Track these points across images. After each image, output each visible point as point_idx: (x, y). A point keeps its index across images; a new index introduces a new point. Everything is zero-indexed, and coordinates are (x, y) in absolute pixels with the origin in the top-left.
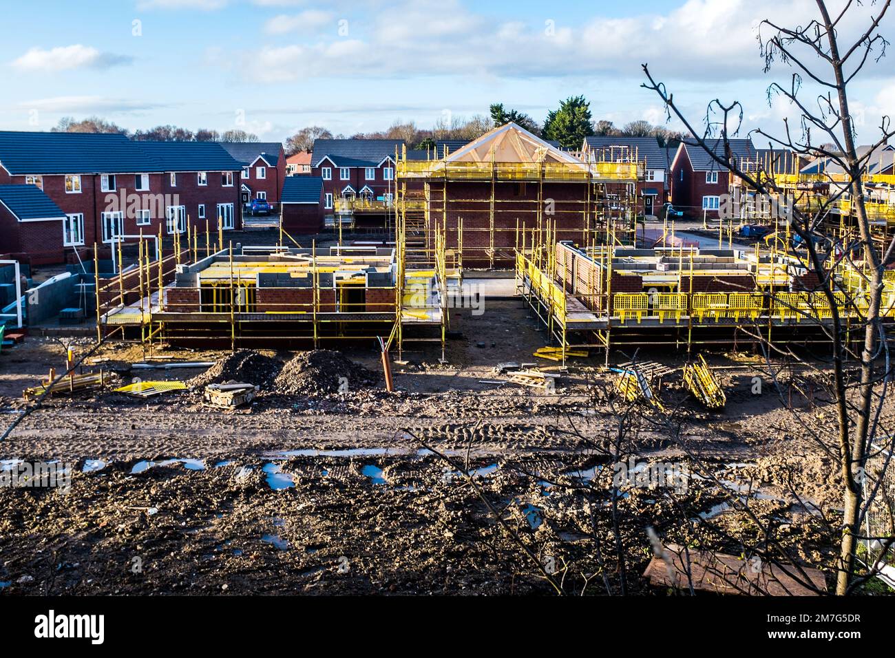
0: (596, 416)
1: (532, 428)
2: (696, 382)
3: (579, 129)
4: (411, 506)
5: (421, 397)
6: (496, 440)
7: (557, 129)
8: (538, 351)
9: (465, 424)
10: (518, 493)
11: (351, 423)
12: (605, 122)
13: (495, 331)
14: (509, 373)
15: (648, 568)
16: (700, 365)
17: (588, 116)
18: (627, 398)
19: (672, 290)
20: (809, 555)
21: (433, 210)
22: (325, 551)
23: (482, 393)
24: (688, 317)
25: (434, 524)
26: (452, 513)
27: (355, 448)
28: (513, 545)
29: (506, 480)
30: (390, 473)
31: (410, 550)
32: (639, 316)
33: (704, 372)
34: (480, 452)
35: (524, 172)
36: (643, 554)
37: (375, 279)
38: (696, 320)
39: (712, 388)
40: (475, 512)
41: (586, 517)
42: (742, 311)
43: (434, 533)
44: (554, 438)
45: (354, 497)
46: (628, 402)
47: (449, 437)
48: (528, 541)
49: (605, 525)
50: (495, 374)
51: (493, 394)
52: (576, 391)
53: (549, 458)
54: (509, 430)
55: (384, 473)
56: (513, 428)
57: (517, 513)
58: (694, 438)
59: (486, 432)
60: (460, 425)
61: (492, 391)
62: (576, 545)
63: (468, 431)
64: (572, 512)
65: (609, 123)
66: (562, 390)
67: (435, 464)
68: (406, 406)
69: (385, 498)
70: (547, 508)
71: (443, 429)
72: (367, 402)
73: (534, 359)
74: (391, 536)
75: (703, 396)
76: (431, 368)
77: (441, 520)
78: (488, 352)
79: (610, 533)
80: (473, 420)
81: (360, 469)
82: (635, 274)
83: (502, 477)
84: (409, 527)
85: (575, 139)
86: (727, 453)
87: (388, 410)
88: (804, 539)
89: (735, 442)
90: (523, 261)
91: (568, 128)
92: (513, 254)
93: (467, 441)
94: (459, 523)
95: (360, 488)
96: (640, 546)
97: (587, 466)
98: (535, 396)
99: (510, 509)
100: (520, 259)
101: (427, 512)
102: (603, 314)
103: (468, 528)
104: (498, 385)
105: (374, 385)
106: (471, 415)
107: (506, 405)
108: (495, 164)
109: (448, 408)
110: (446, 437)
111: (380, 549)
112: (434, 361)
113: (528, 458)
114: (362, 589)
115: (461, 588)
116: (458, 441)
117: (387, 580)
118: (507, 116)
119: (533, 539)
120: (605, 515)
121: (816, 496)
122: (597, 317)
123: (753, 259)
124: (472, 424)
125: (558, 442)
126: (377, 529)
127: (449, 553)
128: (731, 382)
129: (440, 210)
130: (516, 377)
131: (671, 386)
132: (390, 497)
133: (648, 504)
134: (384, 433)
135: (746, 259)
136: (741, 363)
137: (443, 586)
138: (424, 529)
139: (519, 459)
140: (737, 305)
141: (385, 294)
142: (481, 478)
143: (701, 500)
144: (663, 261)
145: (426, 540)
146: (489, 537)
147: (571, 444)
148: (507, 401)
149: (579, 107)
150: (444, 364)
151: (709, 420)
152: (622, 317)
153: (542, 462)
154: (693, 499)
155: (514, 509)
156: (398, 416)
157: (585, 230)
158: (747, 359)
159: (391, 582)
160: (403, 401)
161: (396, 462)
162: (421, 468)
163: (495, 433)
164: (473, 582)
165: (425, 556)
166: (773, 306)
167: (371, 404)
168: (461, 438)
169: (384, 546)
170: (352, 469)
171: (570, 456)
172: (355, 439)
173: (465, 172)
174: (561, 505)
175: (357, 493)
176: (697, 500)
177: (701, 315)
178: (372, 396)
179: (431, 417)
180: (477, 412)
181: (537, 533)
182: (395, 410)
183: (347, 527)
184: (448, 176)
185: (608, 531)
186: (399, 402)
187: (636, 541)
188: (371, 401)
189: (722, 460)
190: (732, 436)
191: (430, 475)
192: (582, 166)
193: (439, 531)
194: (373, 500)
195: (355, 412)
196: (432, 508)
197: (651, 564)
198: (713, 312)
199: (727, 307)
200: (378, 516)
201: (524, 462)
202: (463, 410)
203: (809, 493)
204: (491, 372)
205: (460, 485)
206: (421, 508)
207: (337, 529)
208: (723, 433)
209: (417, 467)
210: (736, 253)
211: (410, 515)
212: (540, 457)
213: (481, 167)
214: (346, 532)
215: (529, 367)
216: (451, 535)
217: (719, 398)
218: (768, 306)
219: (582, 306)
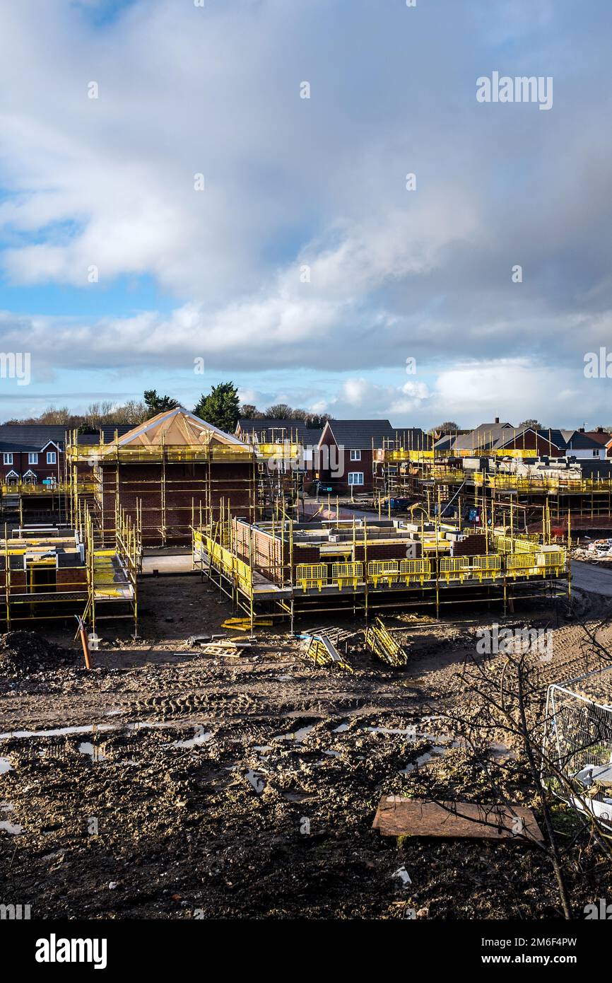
0: (293, 681)
1: (235, 696)
2: (377, 644)
3: (228, 414)
4: (137, 780)
5: (121, 673)
6: (203, 710)
7: (207, 413)
8: (226, 622)
9: (169, 696)
10: (235, 759)
11: (58, 702)
12: (248, 406)
13: (180, 606)
14: (202, 645)
15: (375, 820)
16: (379, 627)
17: (237, 401)
18: (317, 662)
19: (346, 559)
20: (513, 796)
21: (106, 492)
22: (62, 833)
23: (179, 665)
24: (364, 584)
25: (163, 796)
26: (179, 783)
27: (66, 726)
28: (245, 809)
29: (222, 747)
30: (107, 748)
31: (147, 824)
32: (320, 585)
33: (384, 634)
34: (190, 722)
35: (193, 454)
36: (366, 808)
37: (64, 559)
38: (371, 586)
39: (393, 648)
40: (200, 781)
41: (307, 777)
42: (412, 576)
43: (165, 804)
44: (257, 704)
45: (77, 775)
46: (318, 667)
47: (158, 710)
48: (258, 804)
49: (327, 783)
50: (188, 647)
51: (189, 666)
52: (268, 659)
53: (258, 723)
54: (214, 700)
55: (100, 749)
56: (217, 697)
57: (240, 778)
58: (386, 695)
59: (192, 703)
60: (165, 698)
61: (188, 663)
62: (303, 805)
63: (174, 703)
64: (291, 773)
65: (252, 407)
66: (255, 658)
67: (149, 737)
68: (107, 683)
69: (108, 774)
70: (267, 772)
71: (150, 702)
72: (68, 680)
73: (223, 630)
74: (124, 811)
75: (386, 657)
76: (125, 644)
77: (169, 790)
78: (178, 625)
79: (331, 791)
80: (177, 692)
81: (76, 747)
82: (310, 546)
83: (217, 745)
84: (139, 800)
85: (224, 422)
86: (418, 708)
87: (90, 688)
88: (505, 781)
89: (423, 698)
90: (200, 538)
91: (217, 413)
92: (190, 531)
93: (176, 712)
94: (188, 792)
95: (81, 765)
96: (362, 800)
97: (294, 729)
98: (229, 665)
99: (232, 775)
100: (197, 535)
101: (153, 784)
102: (285, 585)
103: (197, 796)
104: (193, 656)
105: (72, 664)
106: (173, 687)
107: (205, 676)
108: (165, 447)
109: (149, 682)
110: (153, 710)
111: (115, 825)
112: (127, 637)
113: (238, 725)
114: (108, 866)
115: (205, 855)
116: (167, 713)
117: (131, 855)
118: (160, 401)
119: (261, 802)
120: (323, 774)
121: (506, 741)
122: (280, 588)
123: (412, 528)
124: (176, 696)
125: (262, 708)
126: (109, 805)
127: (186, 823)
128: (408, 642)
129: (114, 492)
130: (210, 648)
131: (353, 649)
132: (113, 773)
133: (360, 760)
134: (92, 710)
135: (406, 529)
136: (414, 624)
137: (188, 856)
138: (154, 801)
139: (229, 726)
140: (408, 571)
141: (75, 574)
142: (197, 748)
143: (406, 753)
144: (333, 533)
145: (160, 811)
146: (219, 804)
147: (275, 709)
148: (205, 672)
149: (227, 393)
150: (137, 639)
151: (395, 678)
152: (304, 586)
153: (252, 727)
154: (399, 752)
155: (236, 775)
156: (103, 692)
157: (252, 507)
158: (418, 620)
159: (135, 857)
160: (104, 678)
161: (111, 737)
162: (137, 741)
163: (200, 703)
164: (216, 849)
165: (162, 827)
166: (439, 570)
167: (73, 682)
168: (169, 710)
169: (119, 821)
170: (68, 747)
171: (277, 720)
172: (65, 718)
173: (137, 455)
174: (279, 767)
175: (79, 771)
176: (403, 752)
177: (375, 581)
178: (72, 675)
179: (135, 692)
180: (178, 684)
181: (263, 796)
182: (97, 686)
183: (77, 806)
184: (121, 459)
185: (329, 788)
186: (100, 679)
187: (357, 796)
188: (72, 679)
189: (416, 715)
190: (418, 691)
191: (147, 748)
192: (247, 447)
193: (170, 801)
194: (96, 777)
195: (59, 691)
196: (158, 780)
197: (377, 816)
198: (386, 578)
199: (399, 573)
200: (106, 792)
201: (234, 729)
202: (164, 683)
203: (499, 738)
204: (184, 645)
205: (179, 755)
206: (147, 781)
207: (68, 809)
208: (410, 689)
209: (133, 740)
210: (395, 523)
211: (137, 788)
212: (248, 723)
213: (151, 450)
214: (78, 811)
215: (219, 638)
216: (183, 804)
217: (401, 657)
218: (435, 571)
219: (262, 577)
